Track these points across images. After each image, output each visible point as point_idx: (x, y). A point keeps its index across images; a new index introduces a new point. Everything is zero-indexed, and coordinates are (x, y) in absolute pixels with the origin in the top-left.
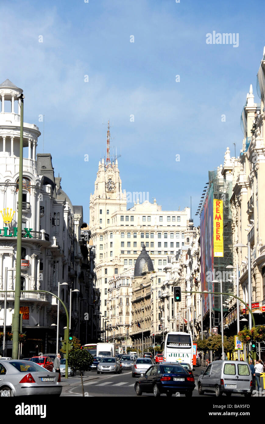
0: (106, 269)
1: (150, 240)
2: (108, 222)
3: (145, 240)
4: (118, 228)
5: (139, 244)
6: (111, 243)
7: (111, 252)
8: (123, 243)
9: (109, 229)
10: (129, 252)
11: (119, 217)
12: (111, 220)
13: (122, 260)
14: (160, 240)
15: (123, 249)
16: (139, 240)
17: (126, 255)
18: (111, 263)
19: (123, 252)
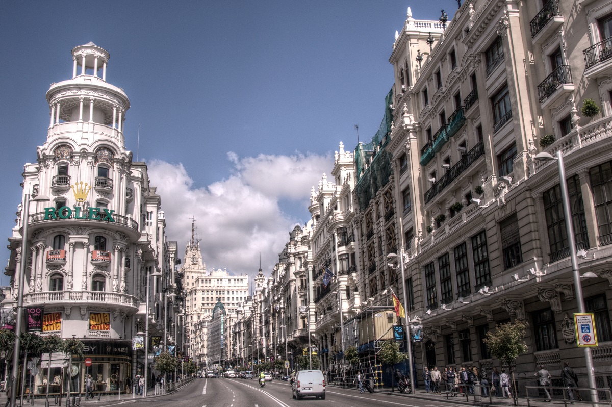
0: (192, 317)
1: (222, 296)
2: (193, 285)
3: (218, 296)
4: (199, 288)
5: (214, 299)
6: (195, 298)
7: (195, 305)
8: (203, 298)
9: (194, 289)
10: (208, 304)
11: (200, 281)
12: (195, 283)
13: (203, 310)
14: (229, 296)
15: (204, 302)
16: (215, 295)
17: (205, 306)
18: (195, 312)
19: (203, 304)
